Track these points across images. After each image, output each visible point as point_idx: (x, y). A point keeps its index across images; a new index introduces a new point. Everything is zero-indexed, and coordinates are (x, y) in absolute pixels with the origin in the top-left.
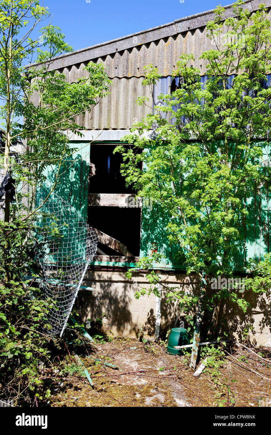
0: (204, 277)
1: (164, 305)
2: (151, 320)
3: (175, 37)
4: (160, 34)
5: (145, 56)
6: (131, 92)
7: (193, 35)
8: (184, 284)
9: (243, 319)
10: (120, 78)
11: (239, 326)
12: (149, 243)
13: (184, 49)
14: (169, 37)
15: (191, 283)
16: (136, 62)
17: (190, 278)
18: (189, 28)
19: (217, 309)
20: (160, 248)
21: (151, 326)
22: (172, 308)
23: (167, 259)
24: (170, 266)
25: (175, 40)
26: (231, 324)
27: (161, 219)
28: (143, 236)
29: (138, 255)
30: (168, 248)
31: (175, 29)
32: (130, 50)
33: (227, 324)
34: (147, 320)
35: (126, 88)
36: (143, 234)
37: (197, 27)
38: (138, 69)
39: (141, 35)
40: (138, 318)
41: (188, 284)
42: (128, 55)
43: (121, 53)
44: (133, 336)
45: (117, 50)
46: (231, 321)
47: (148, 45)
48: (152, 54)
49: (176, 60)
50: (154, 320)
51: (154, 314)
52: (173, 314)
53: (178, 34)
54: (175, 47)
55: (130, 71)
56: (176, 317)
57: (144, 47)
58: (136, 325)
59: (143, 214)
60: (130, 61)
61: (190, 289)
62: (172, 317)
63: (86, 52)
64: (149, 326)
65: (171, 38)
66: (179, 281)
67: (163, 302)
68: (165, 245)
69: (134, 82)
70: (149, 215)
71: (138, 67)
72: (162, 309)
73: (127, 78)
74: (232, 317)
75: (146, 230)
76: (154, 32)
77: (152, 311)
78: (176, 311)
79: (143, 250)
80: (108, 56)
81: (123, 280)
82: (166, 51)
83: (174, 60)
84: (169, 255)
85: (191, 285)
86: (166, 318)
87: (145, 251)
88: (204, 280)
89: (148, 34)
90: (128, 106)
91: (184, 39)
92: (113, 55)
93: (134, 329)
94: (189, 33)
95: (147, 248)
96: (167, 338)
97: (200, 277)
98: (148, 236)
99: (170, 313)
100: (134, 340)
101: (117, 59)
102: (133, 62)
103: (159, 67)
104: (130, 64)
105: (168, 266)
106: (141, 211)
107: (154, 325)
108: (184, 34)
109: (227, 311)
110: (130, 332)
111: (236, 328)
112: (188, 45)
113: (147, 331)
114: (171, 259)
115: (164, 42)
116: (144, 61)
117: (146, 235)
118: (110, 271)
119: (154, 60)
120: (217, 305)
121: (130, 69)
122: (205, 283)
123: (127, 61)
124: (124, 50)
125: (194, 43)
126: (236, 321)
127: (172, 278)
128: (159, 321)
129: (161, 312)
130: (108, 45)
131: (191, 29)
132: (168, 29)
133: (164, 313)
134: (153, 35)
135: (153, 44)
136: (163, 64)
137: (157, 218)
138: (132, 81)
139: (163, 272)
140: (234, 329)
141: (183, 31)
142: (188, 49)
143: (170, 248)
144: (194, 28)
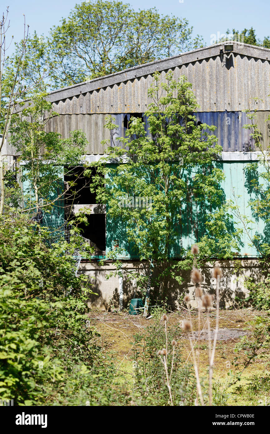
0: (152, 263)
1: (126, 285)
2: (116, 296)
3: (125, 82)
4: (114, 80)
5: (103, 97)
6: (93, 126)
7: (139, 80)
8: (139, 269)
9: (181, 291)
10: (84, 114)
11: (178, 296)
12: (113, 241)
13: (133, 92)
14: (120, 83)
15: (144, 268)
16: (96, 102)
17: (143, 264)
18: (136, 76)
19: (162, 284)
20: (120, 244)
21: (116, 301)
22: (131, 287)
23: (126, 252)
24: (129, 257)
25: (125, 84)
26: (173, 295)
27: (121, 222)
28: (108, 236)
29: (105, 250)
30: (126, 243)
31: (126, 77)
32: (91, 92)
33: (170, 295)
34: (113, 297)
35: (89, 122)
36: (108, 235)
37: (142, 75)
38: (98, 107)
39: (99, 81)
40: (106, 296)
41: (142, 269)
42: (90, 96)
43: (84, 94)
44: (104, 308)
45: (81, 92)
46: (173, 293)
47: (105, 88)
48: (108, 96)
49: (127, 100)
50: (118, 296)
51: (118, 292)
52: (132, 291)
53: (128, 80)
54: (125, 90)
55: (92, 109)
56: (134, 293)
57: (102, 90)
58: (105, 301)
59: (107, 219)
60: (91, 101)
61: (143, 272)
62: (131, 293)
63: (57, 93)
64: (115, 300)
65: (122, 83)
66: (135, 267)
67: (124, 283)
68: (124, 242)
69: (96, 118)
70: (111, 220)
71: (98, 105)
72: (123, 288)
73: (90, 114)
74: (173, 290)
75: (110, 231)
76: (109, 78)
77: (116, 290)
78: (134, 289)
79: (108, 247)
80: (75, 97)
81: (94, 268)
82: (119, 93)
83: (125, 100)
84: (128, 248)
85: (144, 269)
86: (127, 294)
87: (110, 247)
88: (152, 264)
89: (104, 80)
90: (91, 136)
91: (132, 84)
92: (78, 96)
93: (104, 304)
94: (136, 80)
95: (111, 245)
96: (128, 307)
97: (150, 263)
98: (112, 236)
99: (130, 291)
100: (104, 311)
101: (81, 100)
102: (94, 102)
103: (114, 106)
104: (92, 103)
105: (127, 257)
106: (105, 218)
107: (118, 300)
108: (132, 80)
109: (170, 286)
110: (101, 306)
111: (177, 298)
112: (136, 89)
113: (114, 304)
114: (129, 252)
115: (117, 86)
116: (102, 101)
117: (109, 236)
118: (84, 263)
119: (110, 100)
120: (162, 281)
121: (92, 107)
122: (153, 266)
123: (89, 101)
124: (86, 93)
125: (140, 87)
126: (177, 293)
127: (130, 265)
128: (121, 297)
129: (123, 291)
130: (74, 88)
131: (137, 77)
132: (120, 76)
133: (125, 291)
134: (109, 81)
135: (109, 88)
136: (117, 104)
137: (118, 222)
138: (94, 117)
139: (123, 261)
140: (175, 298)
141: (132, 78)
142: (136, 92)
143: (128, 244)
144: (140, 76)
